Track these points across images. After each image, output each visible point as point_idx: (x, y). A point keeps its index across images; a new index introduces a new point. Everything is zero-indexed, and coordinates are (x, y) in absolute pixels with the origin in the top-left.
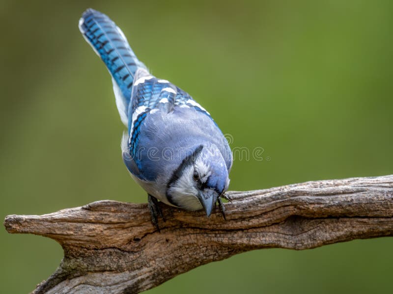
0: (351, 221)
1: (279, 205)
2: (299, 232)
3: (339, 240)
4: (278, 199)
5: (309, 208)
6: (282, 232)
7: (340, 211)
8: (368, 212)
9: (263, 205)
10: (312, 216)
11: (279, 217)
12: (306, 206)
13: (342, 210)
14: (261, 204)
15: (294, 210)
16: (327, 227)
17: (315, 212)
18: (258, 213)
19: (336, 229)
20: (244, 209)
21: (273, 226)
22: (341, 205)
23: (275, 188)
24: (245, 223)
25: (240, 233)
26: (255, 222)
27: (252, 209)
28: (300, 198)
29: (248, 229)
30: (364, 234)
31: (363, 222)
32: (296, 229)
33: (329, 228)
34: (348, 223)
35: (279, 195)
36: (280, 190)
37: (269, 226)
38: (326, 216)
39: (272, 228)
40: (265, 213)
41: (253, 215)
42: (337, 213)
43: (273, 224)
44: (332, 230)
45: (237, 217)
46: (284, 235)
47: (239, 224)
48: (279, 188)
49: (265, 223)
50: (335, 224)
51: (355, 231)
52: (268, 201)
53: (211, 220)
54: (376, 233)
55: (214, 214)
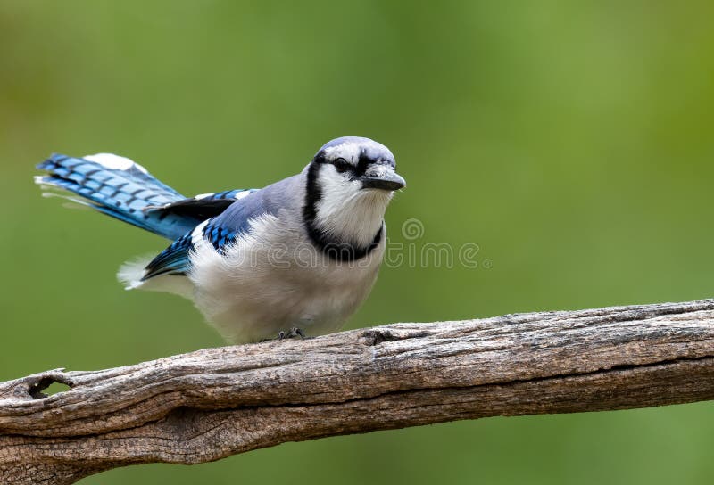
0: (277, 413)
1: (155, 392)
2: (191, 434)
3: (258, 444)
4: (154, 381)
5: (205, 394)
6: (162, 435)
7: (258, 396)
8: (305, 396)
9: (129, 393)
10: (212, 406)
11: (156, 410)
12: (201, 390)
13: (262, 394)
14: (126, 390)
15: (182, 398)
16: (238, 424)
17: (216, 401)
18: (122, 406)
20: (97, 400)
21: (147, 427)
22: (259, 387)
23: (147, 363)
24: (100, 424)
25: (92, 441)
26: (116, 421)
27: (110, 400)
28: (190, 378)
29: (105, 434)
30: (299, 432)
31: (297, 413)
32: (186, 430)
33: (241, 425)
34: (273, 416)
35: (154, 373)
36: (156, 365)
37: (139, 427)
38: (235, 405)
39: (146, 430)
40: (133, 406)
41: (112, 410)
42: (253, 399)
43: (147, 423)
44: (247, 429)
45: (86, 413)
46: (166, 441)
47: (89, 427)
48: (154, 362)
49: (133, 422)
50: (251, 418)
51: (284, 428)
52: (136, 386)
53: (43, 421)
54: (319, 430)
55: (48, 412)
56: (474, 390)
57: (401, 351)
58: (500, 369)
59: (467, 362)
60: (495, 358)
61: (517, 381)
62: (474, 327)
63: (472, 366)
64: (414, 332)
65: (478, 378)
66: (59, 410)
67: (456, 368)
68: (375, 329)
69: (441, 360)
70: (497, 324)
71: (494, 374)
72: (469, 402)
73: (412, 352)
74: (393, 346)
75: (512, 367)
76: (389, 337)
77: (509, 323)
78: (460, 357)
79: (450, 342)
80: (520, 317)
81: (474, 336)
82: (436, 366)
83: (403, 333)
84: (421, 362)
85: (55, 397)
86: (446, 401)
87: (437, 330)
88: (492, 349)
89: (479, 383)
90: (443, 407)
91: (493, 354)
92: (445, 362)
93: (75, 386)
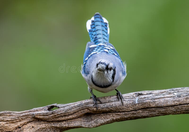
0: (113, 114)
1: (81, 109)
2: (90, 120)
3: (108, 123)
4: (80, 106)
5: (94, 110)
6: (83, 120)
7: (107, 110)
8: (120, 110)
9: (74, 109)
10: (96, 113)
11: (81, 114)
12: (92, 109)
14: (73, 109)
15: (88, 111)
16: (102, 117)
17: (96, 111)
18: (72, 113)
19: (106, 118)
20: (65, 111)
21: (79, 118)
22: (108, 108)
23: (79, 102)
24: (67, 118)
25: (64, 122)
26: (71, 117)
27: (69, 111)
28: (90, 105)
29: (68, 120)
30: (118, 119)
31: (118, 114)
33: (103, 118)
34: (111, 115)
35: (80, 104)
36: (81, 102)
38: (102, 113)
39: (78, 119)
40: (75, 113)
41: (70, 114)
42: (106, 111)
43: (79, 117)
44: (105, 118)
45: (63, 115)
46: (84, 122)
47: (64, 118)
48: (80, 101)
49: (75, 117)
50: (106, 116)
51: (114, 118)
52: (76, 108)
53: (52, 117)
54: (124, 119)
55: (53, 115)
56: (164, 108)
57: (145, 98)
58: (171, 102)
59: (162, 100)
60: (169, 99)
61: (175, 105)
62: (164, 91)
63: (163, 102)
64: (148, 93)
65: (165, 105)
66: (56, 114)
67: (159, 102)
68: (138, 92)
69: (155, 100)
70: (170, 90)
71: (169, 104)
72: (163, 111)
73: (147, 98)
74: (143, 97)
75: (174, 102)
76: (141, 94)
77: (173, 90)
78: (160, 99)
79: (157, 95)
80: (176, 89)
81: (164, 94)
82: (154, 102)
83: (145, 93)
84: (150, 101)
85: (54, 110)
86: (157, 111)
87: (154, 92)
88: (169, 97)
89: (165, 106)
90: (156, 112)
91: (169, 98)
92: (156, 100)
93: (60, 108)
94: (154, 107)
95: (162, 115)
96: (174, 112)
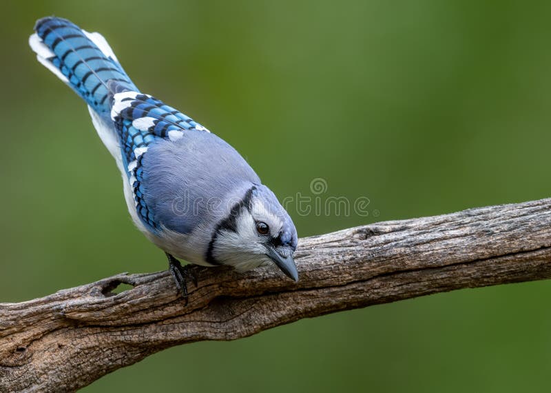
0: (294, 296)
1: (199, 285)
2: (228, 317)
3: (281, 322)
5: (238, 285)
6: (207, 319)
7: (278, 284)
8: (315, 282)
10: (244, 295)
11: (201, 300)
13: (282, 282)
15: (220, 290)
16: (264, 306)
17: (246, 290)
18: (174, 298)
19: (275, 309)
20: (155, 295)
21: (195, 314)
22: (279, 277)
24: (158, 313)
25: (153, 327)
26: (170, 310)
27: (165, 294)
29: (163, 321)
30: (313, 310)
31: (309, 295)
32: (225, 314)
33: (267, 308)
34: (291, 299)
37: (189, 314)
38: (261, 293)
39: (194, 316)
41: (167, 302)
42: (275, 287)
43: (194, 311)
44: (271, 310)
45: (146, 306)
46: (210, 324)
47: (150, 316)
49: (183, 311)
50: (274, 301)
51: (301, 308)
53: (114, 314)
54: (328, 308)
55: (117, 306)
56: (445, 269)
57: (387, 242)
58: (464, 251)
59: (438, 247)
60: (460, 243)
61: (478, 260)
62: (442, 220)
63: (442, 250)
64: (397, 227)
65: (448, 259)
66: (126, 305)
67: (431, 252)
68: (365, 227)
69: (418, 247)
70: (459, 217)
71: (459, 256)
72: (442, 279)
73: (395, 243)
74: (381, 239)
75: (474, 249)
76: (377, 232)
77: (469, 216)
78: (433, 244)
79: (424, 233)
80: (477, 211)
81: (443, 227)
82: (415, 253)
83: (388, 228)
84: (403, 250)
85: (122, 294)
86: (425, 279)
87: (413, 225)
88: (458, 237)
89: (449, 263)
90: (422, 283)
91: (458, 240)
92: (421, 248)
93: (137, 285)
94: (416, 270)
95: (441, 292)
96: (477, 279)
